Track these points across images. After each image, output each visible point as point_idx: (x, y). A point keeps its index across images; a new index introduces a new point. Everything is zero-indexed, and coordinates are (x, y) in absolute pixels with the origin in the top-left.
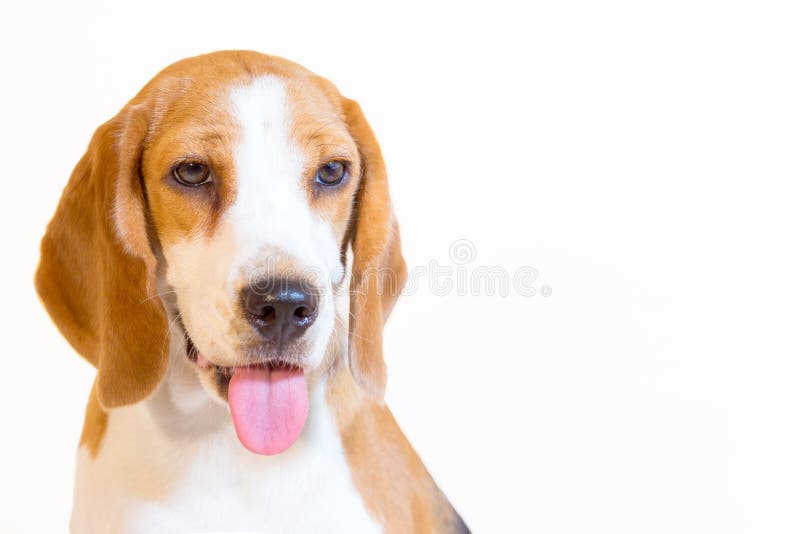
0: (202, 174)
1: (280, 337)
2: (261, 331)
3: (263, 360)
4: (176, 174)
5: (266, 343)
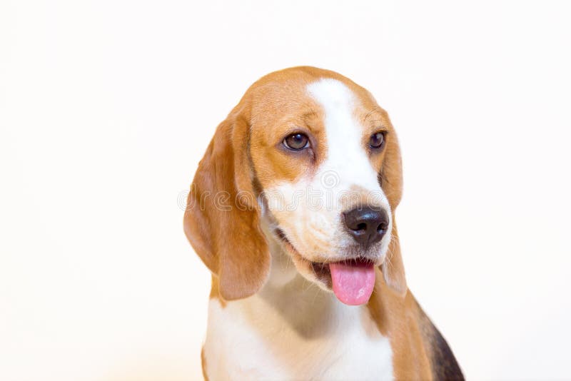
1: (367, 242)
2: (356, 238)
3: (355, 257)
4: (285, 143)
5: (358, 246)
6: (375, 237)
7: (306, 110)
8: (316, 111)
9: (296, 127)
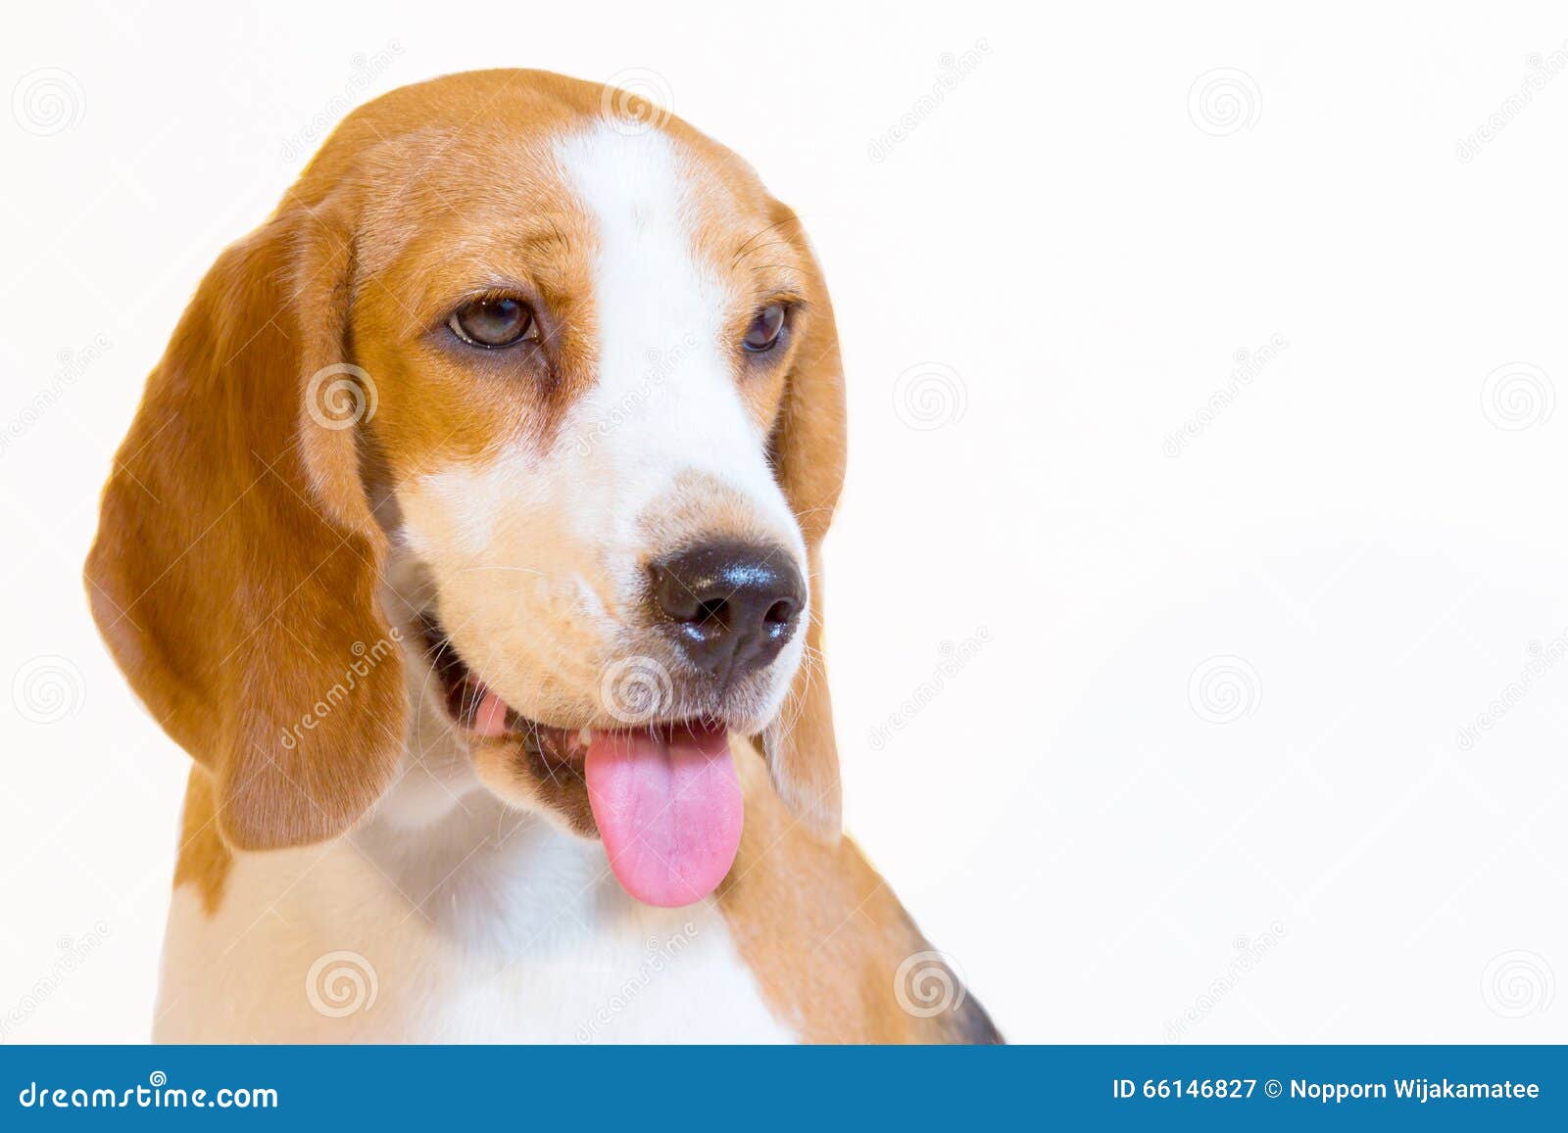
0: (512, 323)
1: (729, 665)
2: (693, 650)
3: (685, 713)
4: (455, 324)
5: (697, 678)
6: (754, 648)
7: (535, 223)
8: (567, 230)
9: (496, 279)
